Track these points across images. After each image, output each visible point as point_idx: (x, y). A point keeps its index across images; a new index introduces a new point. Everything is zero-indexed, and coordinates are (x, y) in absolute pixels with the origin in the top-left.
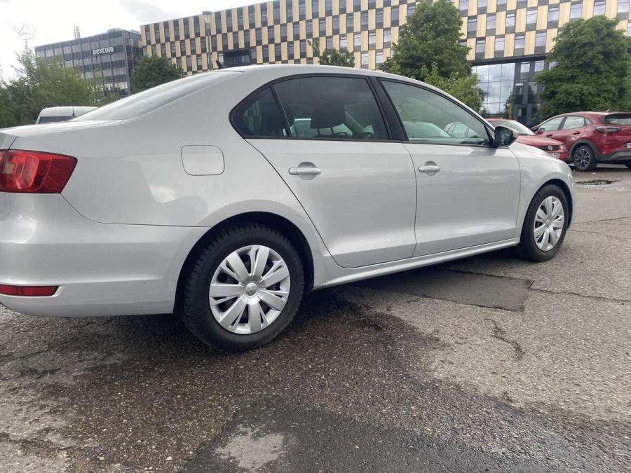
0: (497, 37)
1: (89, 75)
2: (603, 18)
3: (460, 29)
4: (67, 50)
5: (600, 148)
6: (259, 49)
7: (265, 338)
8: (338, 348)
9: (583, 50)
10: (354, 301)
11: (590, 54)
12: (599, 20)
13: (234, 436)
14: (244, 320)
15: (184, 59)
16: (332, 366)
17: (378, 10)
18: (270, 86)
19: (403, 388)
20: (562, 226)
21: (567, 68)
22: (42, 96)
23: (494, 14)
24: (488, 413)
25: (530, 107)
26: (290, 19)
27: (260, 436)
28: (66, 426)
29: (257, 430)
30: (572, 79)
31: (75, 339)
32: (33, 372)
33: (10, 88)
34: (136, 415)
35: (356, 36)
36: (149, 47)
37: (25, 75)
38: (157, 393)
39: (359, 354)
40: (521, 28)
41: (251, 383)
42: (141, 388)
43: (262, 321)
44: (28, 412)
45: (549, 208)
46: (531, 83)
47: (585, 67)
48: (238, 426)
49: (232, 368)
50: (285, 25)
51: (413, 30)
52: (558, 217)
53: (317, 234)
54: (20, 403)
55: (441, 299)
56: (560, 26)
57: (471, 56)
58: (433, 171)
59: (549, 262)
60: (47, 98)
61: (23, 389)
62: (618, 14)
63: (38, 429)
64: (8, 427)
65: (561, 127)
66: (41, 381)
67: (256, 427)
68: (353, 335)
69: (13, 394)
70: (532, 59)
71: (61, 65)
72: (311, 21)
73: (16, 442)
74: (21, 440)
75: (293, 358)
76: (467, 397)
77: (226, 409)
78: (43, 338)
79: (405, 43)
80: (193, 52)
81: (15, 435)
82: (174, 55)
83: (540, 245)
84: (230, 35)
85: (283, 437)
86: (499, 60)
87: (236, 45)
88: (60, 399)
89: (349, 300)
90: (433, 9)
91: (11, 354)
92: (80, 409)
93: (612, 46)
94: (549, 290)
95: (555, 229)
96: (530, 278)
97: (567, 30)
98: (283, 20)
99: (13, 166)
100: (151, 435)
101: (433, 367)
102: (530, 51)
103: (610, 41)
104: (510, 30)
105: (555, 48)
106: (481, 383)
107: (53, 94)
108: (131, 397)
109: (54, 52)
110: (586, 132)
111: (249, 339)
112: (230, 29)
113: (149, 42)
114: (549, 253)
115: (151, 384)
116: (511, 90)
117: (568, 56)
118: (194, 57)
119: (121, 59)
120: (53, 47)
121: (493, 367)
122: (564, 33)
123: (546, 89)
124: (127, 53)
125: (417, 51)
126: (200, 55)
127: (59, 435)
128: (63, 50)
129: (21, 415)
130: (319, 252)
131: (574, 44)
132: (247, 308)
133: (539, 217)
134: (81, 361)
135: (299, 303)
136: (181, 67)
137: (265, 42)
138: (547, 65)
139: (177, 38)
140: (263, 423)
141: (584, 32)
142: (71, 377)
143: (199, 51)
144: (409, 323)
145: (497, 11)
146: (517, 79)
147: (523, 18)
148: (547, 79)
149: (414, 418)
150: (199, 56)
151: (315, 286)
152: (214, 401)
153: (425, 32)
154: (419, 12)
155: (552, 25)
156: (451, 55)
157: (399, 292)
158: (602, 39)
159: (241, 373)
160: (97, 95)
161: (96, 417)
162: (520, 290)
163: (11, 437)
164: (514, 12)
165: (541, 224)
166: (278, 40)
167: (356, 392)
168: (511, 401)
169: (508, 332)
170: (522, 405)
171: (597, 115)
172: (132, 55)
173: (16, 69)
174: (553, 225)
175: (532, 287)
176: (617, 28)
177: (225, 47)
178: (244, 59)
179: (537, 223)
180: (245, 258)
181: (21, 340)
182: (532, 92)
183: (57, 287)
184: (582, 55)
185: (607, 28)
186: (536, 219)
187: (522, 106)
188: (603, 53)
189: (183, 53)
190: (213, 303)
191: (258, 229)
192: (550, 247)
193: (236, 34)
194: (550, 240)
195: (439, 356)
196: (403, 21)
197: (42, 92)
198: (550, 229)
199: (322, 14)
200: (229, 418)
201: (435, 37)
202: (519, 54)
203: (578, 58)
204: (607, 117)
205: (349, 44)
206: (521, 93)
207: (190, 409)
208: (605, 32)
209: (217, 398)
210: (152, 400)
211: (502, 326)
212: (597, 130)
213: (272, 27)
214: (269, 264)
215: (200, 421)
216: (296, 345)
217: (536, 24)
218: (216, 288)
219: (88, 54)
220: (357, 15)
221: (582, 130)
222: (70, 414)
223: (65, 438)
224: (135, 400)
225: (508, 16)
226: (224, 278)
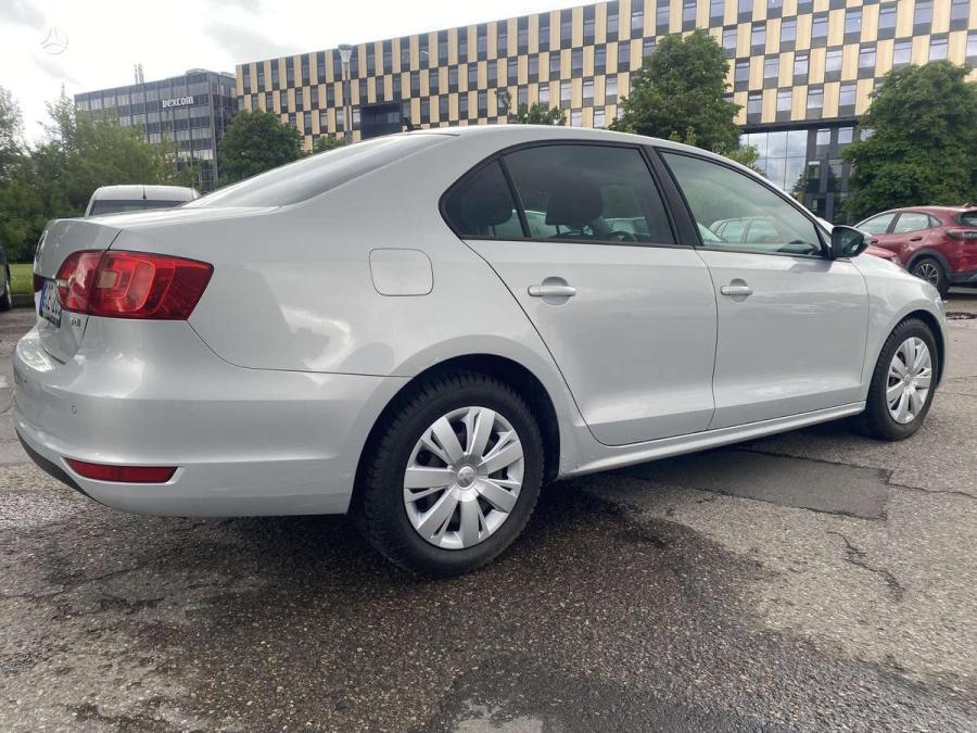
0: (781, 90)
1: (155, 139)
2: (945, 63)
3: (725, 77)
4: (123, 100)
5: (954, 263)
6: (416, 103)
7: (484, 556)
8: (601, 575)
9: (915, 113)
10: (612, 498)
11: (926, 118)
12: (940, 66)
13: (462, 720)
14: (454, 526)
15: (300, 116)
16: (598, 606)
17: (598, 47)
18: (499, 157)
19: (720, 644)
20: (928, 384)
21: (891, 139)
22: (83, 169)
23: (776, 56)
24: (869, 689)
25: (830, 198)
26: (463, 59)
27: (504, 720)
28: (186, 694)
29: (497, 709)
30: (899, 155)
31: (178, 551)
32: (120, 603)
33: (36, 156)
34: (296, 679)
35: (564, 86)
36: (248, 98)
37: (59, 137)
38: (323, 643)
39: (638, 587)
40: (817, 77)
41: (472, 630)
42: (296, 633)
43: (480, 529)
44: (120, 671)
45: (909, 357)
46: (831, 162)
47: (920, 137)
48: (465, 702)
49: (437, 604)
50: (456, 67)
51: (653, 78)
52: (923, 370)
53: (566, 390)
54: (106, 653)
55: (750, 498)
56: (878, 74)
57: (740, 119)
58: (741, 295)
59: (908, 441)
60: (92, 172)
61: (107, 631)
62: (967, 59)
63: (141, 699)
64: (93, 695)
65: (891, 229)
66: (136, 618)
67: (495, 705)
68: (621, 555)
69: (93, 639)
70: (833, 125)
71: (114, 122)
72: (494, 61)
73: (109, 720)
74: (116, 717)
75: (531, 590)
76: (828, 662)
77: (440, 672)
78: (127, 547)
79: (642, 97)
80: (315, 105)
81: (106, 708)
82: (284, 110)
83: (895, 414)
84: (371, 82)
85: (541, 723)
86: (783, 125)
87: (380, 96)
88: (170, 649)
89: (603, 497)
90: (684, 47)
91: (81, 573)
92: (204, 667)
93: (961, 107)
94: (920, 486)
95: (918, 389)
96: (883, 466)
97: (890, 80)
98: (453, 60)
99: (115, 275)
100: (326, 714)
101: (761, 608)
102: (831, 113)
103: (957, 98)
104: (800, 80)
105: (871, 109)
106: (845, 638)
107: (100, 166)
108: (282, 649)
109: (103, 102)
110: (931, 238)
111: (459, 557)
112: (371, 72)
113: (247, 90)
114: (909, 428)
115: (311, 627)
116: (801, 170)
117: (892, 121)
118: (316, 114)
119: (203, 115)
120: (103, 94)
121: (858, 613)
122: (886, 86)
123: (859, 171)
124: (215, 107)
125: (659, 110)
126: (324, 111)
127: (177, 710)
128: (116, 100)
129: (112, 675)
130: (570, 420)
131: (901, 103)
132: (459, 506)
133: (894, 370)
134: (194, 587)
135: (536, 501)
136: (296, 127)
137: (425, 92)
138: (856, 135)
139: (291, 84)
140: (505, 697)
141: (916, 85)
142: (182, 613)
143: (323, 104)
144: (707, 537)
145: (781, 52)
146: (810, 155)
147: (821, 63)
148: (859, 155)
149: (750, 695)
150: (322, 112)
151: (560, 473)
152: (418, 660)
153: (672, 81)
154: (662, 50)
155: (865, 73)
156: (713, 117)
157: (680, 484)
158: (945, 96)
159: (451, 613)
160: (168, 168)
161: (233, 680)
162: (873, 486)
163: (100, 710)
164: (807, 53)
165: (898, 380)
166: (444, 89)
167: (646, 649)
168: (902, 670)
169: (869, 555)
170: (921, 678)
171: (949, 212)
172: (222, 110)
173: (46, 128)
174: (915, 383)
175: (891, 481)
176: (967, 79)
177: (364, 98)
178: (393, 118)
179: (891, 378)
180: (458, 427)
181: (93, 550)
182: (833, 176)
183: (174, 469)
184: (915, 120)
185: (953, 79)
186: (891, 372)
187: (820, 197)
188: (946, 117)
189: (299, 107)
190: (409, 497)
191: (479, 381)
192: (909, 418)
193: (380, 79)
194: (910, 407)
195: (768, 592)
196: (636, 63)
197: (85, 162)
198: (911, 390)
199: (512, 51)
200: (447, 689)
201: (688, 89)
202: (815, 117)
203: (907, 124)
204: (964, 215)
205: (552, 97)
206: (816, 176)
207: (381, 671)
208: (950, 84)
209: (422, 654)
210: (319, 655)
211: (857, 542)
212: (949, 235)
213: (436, 70)
214: (494, 437)
215: (400, 691)
216: (533, 568)
217: (840, 71)
218: (415, 474)
219: (156, 106)
220: (567, 55)
221: (925, 235)
222: (190, 675)
223: (188, 715)
224: (290, 654)
225: (797, 59)
226: (426, 458)
